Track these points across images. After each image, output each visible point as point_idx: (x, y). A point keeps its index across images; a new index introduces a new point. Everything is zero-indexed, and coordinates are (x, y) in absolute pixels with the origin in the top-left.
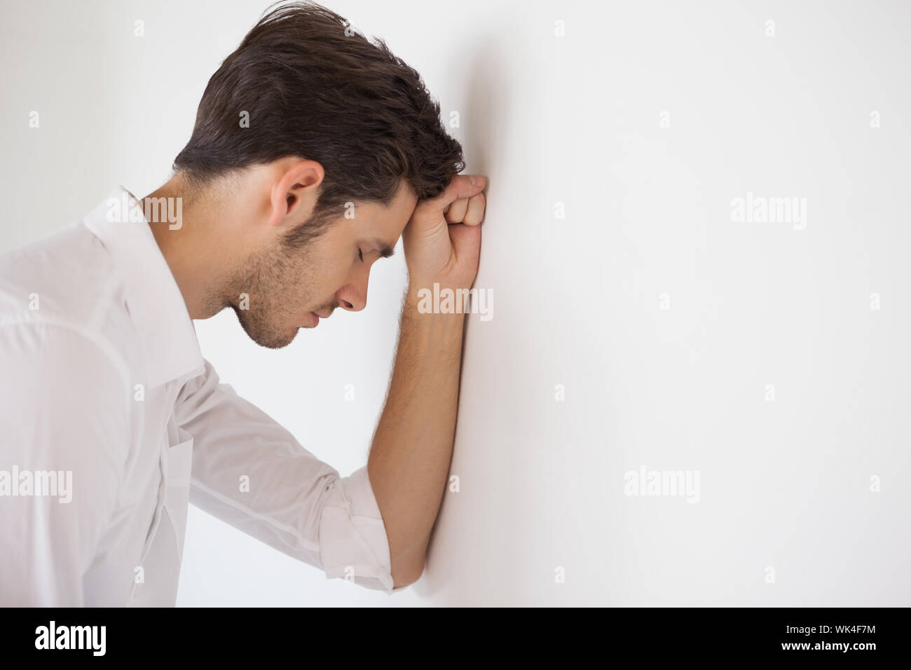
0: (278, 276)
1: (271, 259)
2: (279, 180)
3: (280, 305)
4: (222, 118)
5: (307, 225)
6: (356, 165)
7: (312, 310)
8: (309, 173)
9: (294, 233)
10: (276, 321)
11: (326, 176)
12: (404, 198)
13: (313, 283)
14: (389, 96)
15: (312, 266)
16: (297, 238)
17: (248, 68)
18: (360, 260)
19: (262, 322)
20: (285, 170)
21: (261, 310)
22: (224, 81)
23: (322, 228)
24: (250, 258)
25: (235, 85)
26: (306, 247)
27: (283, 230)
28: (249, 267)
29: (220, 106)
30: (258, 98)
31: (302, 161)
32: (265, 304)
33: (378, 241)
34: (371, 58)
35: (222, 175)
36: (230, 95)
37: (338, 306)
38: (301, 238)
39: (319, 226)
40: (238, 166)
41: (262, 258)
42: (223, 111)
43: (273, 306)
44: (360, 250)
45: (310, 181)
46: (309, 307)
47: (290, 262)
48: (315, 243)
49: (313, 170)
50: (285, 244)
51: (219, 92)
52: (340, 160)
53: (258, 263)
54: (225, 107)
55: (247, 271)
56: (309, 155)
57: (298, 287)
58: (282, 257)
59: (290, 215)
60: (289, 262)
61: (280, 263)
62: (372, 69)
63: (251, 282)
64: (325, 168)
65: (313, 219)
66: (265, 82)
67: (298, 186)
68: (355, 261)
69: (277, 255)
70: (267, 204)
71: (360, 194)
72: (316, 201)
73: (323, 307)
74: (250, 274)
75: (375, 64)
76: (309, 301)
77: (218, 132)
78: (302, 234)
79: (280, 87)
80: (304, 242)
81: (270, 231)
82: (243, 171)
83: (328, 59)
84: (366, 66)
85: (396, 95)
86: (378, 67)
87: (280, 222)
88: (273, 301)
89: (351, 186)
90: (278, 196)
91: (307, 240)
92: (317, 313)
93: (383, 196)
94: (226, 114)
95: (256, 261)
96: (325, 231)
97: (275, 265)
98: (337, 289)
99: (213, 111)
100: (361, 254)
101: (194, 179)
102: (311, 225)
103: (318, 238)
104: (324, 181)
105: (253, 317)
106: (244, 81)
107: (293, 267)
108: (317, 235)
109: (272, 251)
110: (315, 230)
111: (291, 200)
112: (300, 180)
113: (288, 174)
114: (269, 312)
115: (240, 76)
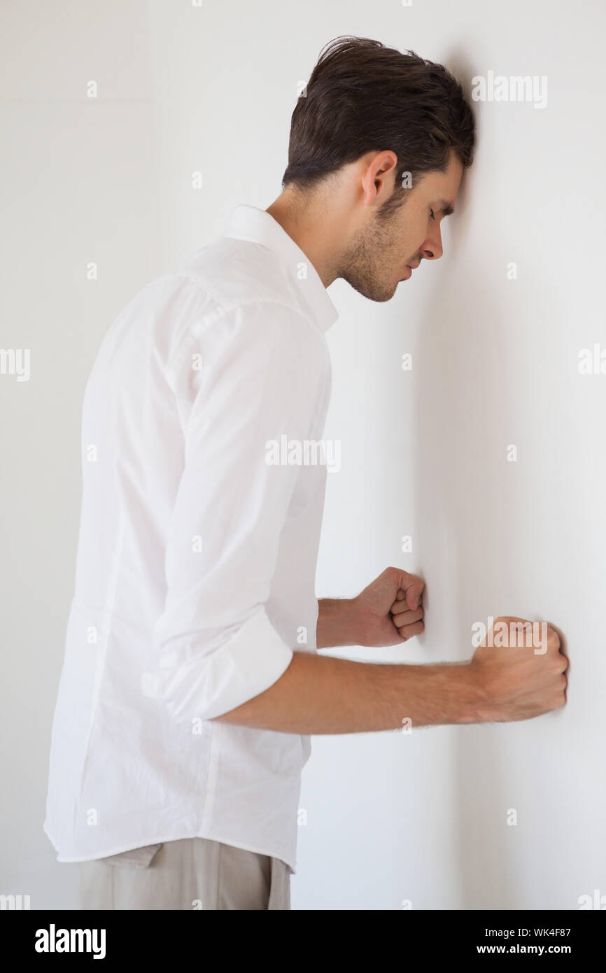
0: (378, 243)
1: (370, 231)
2: (365, 171)
3: (383, 265)
4: (313, 138)
5: (392, 199)
6: (417, 146)
7: (406, 263)
8: (387, 160)
9: (383, 208)
10: (381, 277)
11: (398, 160)
12: (453, 164)
13: (403, 242)
14: (431, 88)
15: (401, 230)
16: (387, 210)
17: (323, 97)
18: (432, 219)
19: (373, 281)
20: (369, 164)
21: (370, 272)
22: (307, 110)
23: (403, 198)
24: (356, 234)
25: (317, 111)
26: (394, 217)
27: (375, 208)
28: (356, 242)
29: (309, 130)
30: (336, 116)
31: (378, 153)
32: (372, 266)
33: (443, 202)
34: (411, 65)
35: (323, 179)
36: (315, 119)
37: (423, 258)
38: (389, 210)
39: (401, 198)
40: (335, 169)
41: (364, 232)
42: (312, 133)
43: (378, 267)
44: (432, 210)
45: (388, 166)
46: (403, 261)
47: (385, 230)
48: (400, 212)
49: (389, 157)
50: (379, 218)
51: (305, 119)
52: (406, 145)
53: (362, 237)
54: (313, 130)
55: (355, 245)
56: (382, 148)
57: (393, 247)
58: (378, 228)
59: (379, 194)
60: (383, 231)
61: (377, 233)
62: (414, 72)
63: (359, 251)
64: (397, 154)
65: (396, 193)
66: (338, 103)
67: (380, 172)
68: (430, 219)
69: (375, 227)
70: (361, 192)
71: (425, 167)
72: (394, 181)
73: (413, 259)
74: (357, 247)
75: (414, 68)
76: (403, 256)
77: (313, 149)
78: (390, 207)
79: (350, 103)
80: (392, 213)
81: (366, 212)
82: (339, 172)
83: (381, 74)
84: (409, 71)
85: (434, 87)
86: (417, 70)
87: (372, 203)
88: (378, 263)
89: (417, 163)
90: (368, 184)
91: (394, 211)
92: (410, 265)
93: (440, 166)
94: (316, 134)
95: (360, 235)
96: (405, 201)
97: (374, 236)
98: (421, 245)
99: (304, 135)
100: (432, 215)
101: (303, 188)
102: (395, 199)
103: (401, 207)
104: (397, 165)
105: (364, 277)
106: (323, 106)
107: (387, 234)
108: (400, 205)
109: (370, 225)
110: (399, 202)
111: (377, 184)
112: (381, 167)
113: (372, 164)
114: (376, 273)
115: (318, 104)
